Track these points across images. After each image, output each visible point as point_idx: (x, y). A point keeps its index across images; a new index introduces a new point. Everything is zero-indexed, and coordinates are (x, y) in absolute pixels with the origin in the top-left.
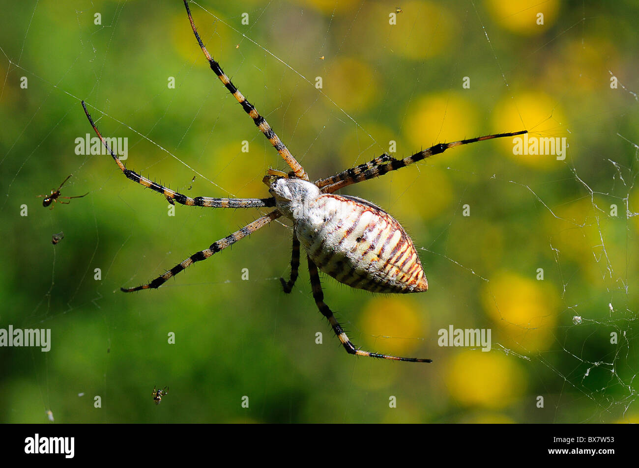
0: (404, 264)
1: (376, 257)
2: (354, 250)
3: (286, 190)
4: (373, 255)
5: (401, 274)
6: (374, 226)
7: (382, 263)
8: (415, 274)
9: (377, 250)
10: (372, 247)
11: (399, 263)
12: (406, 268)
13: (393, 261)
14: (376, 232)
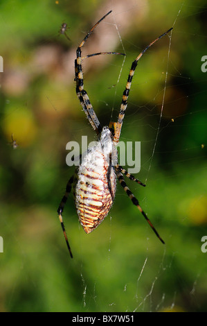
0: (87, 214)
1: (82, 197)
2: (81, 183)
3: (104, 135)
4: (83, 194)
5: (82, 214)
6: (95, 188)
7: (82, 201)
8: (87, 222)
9: (86, 196)
10: (85, 192)
11: (87, 211)
12: (86, 216)
13: (85, 206)
14: (94, 191)
